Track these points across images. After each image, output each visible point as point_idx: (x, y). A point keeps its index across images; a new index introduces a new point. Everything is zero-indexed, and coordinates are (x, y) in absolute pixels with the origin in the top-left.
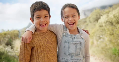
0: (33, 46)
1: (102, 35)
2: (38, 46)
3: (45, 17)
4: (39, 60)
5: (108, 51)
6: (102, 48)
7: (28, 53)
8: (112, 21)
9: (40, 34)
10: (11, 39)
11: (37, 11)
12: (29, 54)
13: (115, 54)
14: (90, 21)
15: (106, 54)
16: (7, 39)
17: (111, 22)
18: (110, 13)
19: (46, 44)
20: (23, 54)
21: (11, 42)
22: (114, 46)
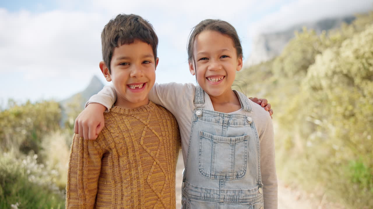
0: (107, 148)
1: (321, 118)
2: (121, 148)
3: (144, 62)
4: (122, 190)
5: (337, 173)
6: (321, 162)
7: (92, 168)
8: (349, 71)
9: (127, 113)
10: (38, 133)
11: (122, 44)
12: (96, 172)
13: (359, 182)
14: (282, 69)
15: (330, 180)
16: (24, 132)
17: (346, 76)
18: (345, 43)
19: (142, 143)
20: (76, 173)
21: (38, 143)
22: (355, 155)
